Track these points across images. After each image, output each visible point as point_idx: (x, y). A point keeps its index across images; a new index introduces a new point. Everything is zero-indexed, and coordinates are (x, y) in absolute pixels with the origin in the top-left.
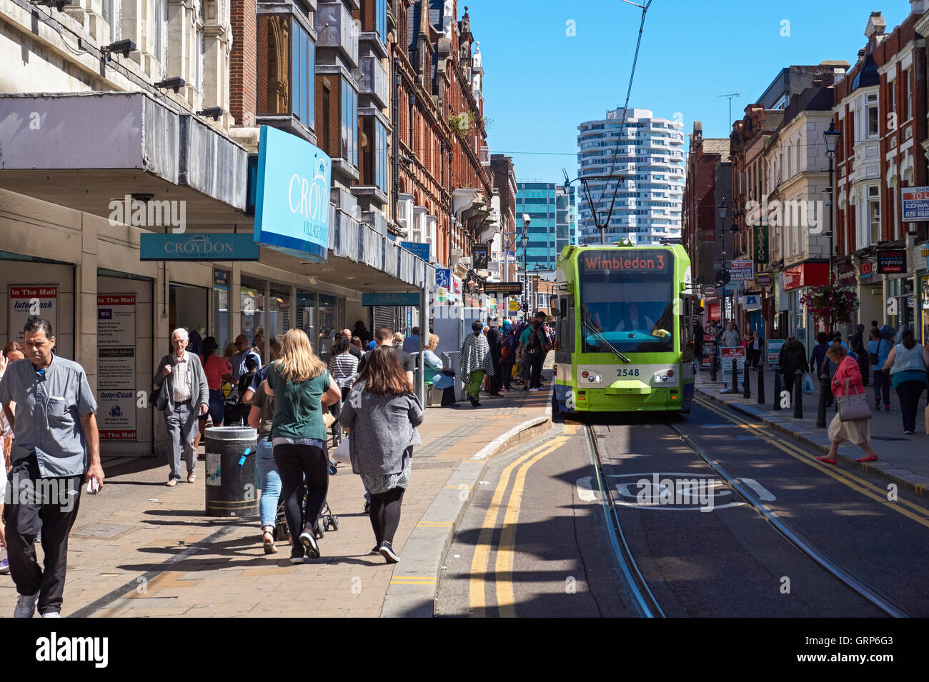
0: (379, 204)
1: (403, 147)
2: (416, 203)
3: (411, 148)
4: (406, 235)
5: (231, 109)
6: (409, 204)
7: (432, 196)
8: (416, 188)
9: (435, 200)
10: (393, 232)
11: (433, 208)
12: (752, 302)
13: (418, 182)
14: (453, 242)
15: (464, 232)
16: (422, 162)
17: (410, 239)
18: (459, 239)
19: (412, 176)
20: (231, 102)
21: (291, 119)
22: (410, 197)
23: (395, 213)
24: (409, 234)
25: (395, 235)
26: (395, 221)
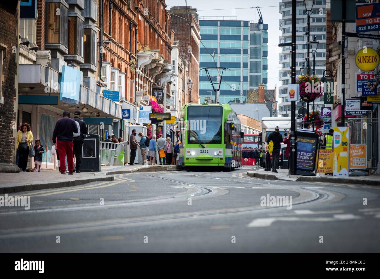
0: (92, 71)
1: (105, 35)
2: (113, 66)
3: (110, 34)
4: (106, 86)
5: (37, 42)
6: (108, 67)
7: (123, 60)
8: (113, 57)
9: (125, 61)
10: (99, 85)
11: (124, 66)
12: (327, 128)
13: (114, 54)
14: (137, 86)
15: (147, 79)
16: (116, 41)
17: (108, 88)
18: (142, 83)
19: (110, 50)
20: (37, 40)
21: (59, 46)
22: (109, 63)
23: (100, 74)
24: (108, 86)
25: (100, 86)
26: (100, 79)
